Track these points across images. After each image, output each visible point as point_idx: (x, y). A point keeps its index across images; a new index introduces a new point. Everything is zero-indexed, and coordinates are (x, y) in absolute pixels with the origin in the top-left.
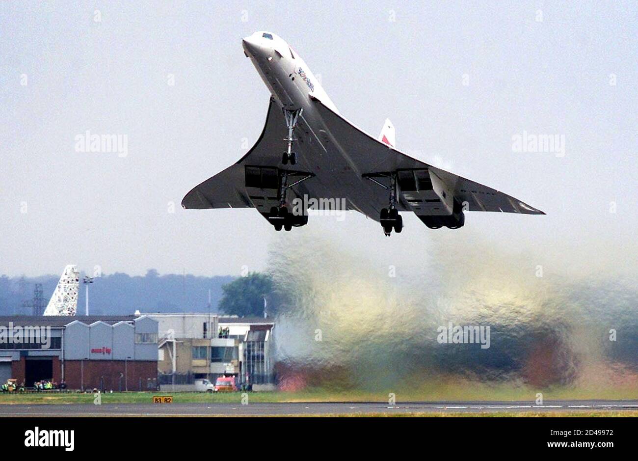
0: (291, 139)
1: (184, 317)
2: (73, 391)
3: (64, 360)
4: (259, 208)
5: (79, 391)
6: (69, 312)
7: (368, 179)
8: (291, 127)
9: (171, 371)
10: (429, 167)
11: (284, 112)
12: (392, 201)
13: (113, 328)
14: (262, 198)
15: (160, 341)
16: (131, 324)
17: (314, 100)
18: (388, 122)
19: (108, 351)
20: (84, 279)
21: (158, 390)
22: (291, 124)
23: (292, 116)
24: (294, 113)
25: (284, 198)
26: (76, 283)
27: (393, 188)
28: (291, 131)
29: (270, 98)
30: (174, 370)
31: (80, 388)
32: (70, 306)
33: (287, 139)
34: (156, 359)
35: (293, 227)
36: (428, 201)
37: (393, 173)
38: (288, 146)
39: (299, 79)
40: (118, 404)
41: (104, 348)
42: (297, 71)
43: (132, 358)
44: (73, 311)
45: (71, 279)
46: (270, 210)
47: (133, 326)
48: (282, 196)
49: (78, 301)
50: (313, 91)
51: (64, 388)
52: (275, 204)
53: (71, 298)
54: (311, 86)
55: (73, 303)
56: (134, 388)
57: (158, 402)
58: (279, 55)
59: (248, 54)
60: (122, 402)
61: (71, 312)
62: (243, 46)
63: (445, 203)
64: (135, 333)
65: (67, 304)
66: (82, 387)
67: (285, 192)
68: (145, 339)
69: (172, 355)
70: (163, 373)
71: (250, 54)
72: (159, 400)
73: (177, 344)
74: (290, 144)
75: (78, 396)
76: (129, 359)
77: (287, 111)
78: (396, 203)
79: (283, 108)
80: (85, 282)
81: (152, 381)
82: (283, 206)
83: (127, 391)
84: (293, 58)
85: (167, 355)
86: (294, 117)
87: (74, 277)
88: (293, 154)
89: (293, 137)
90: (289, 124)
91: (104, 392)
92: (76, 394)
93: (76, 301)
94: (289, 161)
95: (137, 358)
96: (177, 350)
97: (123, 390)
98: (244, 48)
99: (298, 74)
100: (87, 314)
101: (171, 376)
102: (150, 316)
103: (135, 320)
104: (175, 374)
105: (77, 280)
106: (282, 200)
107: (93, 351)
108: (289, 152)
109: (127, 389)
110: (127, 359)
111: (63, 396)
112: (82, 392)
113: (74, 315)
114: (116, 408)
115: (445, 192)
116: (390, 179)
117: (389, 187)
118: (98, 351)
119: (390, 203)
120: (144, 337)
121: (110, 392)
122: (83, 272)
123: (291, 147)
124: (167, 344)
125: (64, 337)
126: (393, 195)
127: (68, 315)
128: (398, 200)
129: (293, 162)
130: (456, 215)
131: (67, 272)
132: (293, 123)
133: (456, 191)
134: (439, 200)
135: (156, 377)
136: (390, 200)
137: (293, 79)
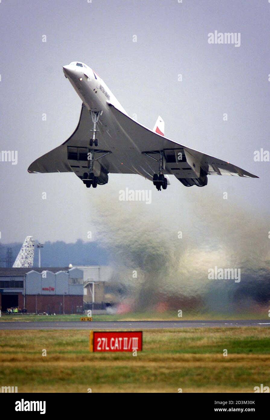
0: (95, 130)
1: (99, 268)
2: (30, 313)
3: (26, 295)
4: (76, 172)
5: (34, 314)
6: (29, 265)
7: (146, 155)
8: (95, 123)
9: (91, 302)
10: (184, 148)
11: (90, 113)
12: (161, 169)
13: (55, 275)
14: (78, 167)
15: (85, 283)
16: (67, 273)
17: (110, 105)
18: (160, 118)
19: (53, 289)
20: (38, 245)
21: (83, 313)
22: (95, 120)
23: (96, 115)
24: (97, 113)
25: (92, 167)
26: (32, 247)
27: (161, 161)
28: (95, 125)
29: (82, 104)
30: (93, 301)
31: (35, 312)
32: (29, 262)
33: (93, 130)
34: (82, 294)
35: (98, 185)
36: (184, 169)
37: (162, 151)
38: (93, 134)
39: (100, 92)
40: (59, 322)
41: (50, 288)
42: (99, 87)
43: (67, 294)
44: (31, 265)
45: (30, 245)
46: (83, 174)
47: (68, 274)
48: (91, 166)
49: (34, 258)
50: (109, 100)
51: (25, 312)
52: (87, 170)
53: (30, 257)
54: (108, 96)
55: (31, 260)
56: (69, 312)
57: (83, 321)
58: (87, 77)
59: (67, 77)
60: (62, 320)
61: (30, 265)
62: (64, 71)
63: (194, 170)
64: (69, 278)
65: (27, 260)
66: (37, 312)
67: (93, 163)
68: (76, 282)
69: (92, 291)
70: (86, 303)
71: (68, 76)
72: (84, 320)
73: (95, 285)
74: (94, 133)
75: (34, 317)
76: (66, 294)
77: (92, 112)
78: (163, 170)
79: (90, 111)
80: (38, 247)
81: (79, 307)
82: (91, 172)
83: (64, 314)
84: (96, 79)
85: (89, 292)
86: (97, 116)
87: (31, 243)
88: (96, 140)
89: (96, 128)
90: (94, 120)
91: (50, 315)
92: (33, 316)
93: (33, 258)
94: (94, 144)
95: (71, 293)
96: (95, 289)
97: (62, 313)
98: (64, 73)
99: (99, 88)
100: (40, 267)
101: (92, 305)
102: (79, 267)
103: (70, 270)
104: (94, 303)
105: (33, 246)
106: (91, 168)
107: (43, 289)
108: (94, 138)
109: (64, 313)
110: (64, 294)
111: (25, 317)
112: (36, 315)
113: (32, 267)
114: (58, 324)
115: (195, 163)
116: (160, 155)
117: (159, 160)
118: (47, 289)
119: (159, 170)
120: (75, 280)
121: (54, 314)
122: (37, 241)
123: (95, 135)
124: (89, 285)
125: (25, 281)
126: (161, 165)
127: (28, 267)
128: (164, 168)
129: (96, 145)
130: (202, 178)
131: (27, 241)
132: (96, 120)
133: (201, 163)
134: (190, 169)
135: (82, 305)
136: (159, 168)
137: (96, 92)
